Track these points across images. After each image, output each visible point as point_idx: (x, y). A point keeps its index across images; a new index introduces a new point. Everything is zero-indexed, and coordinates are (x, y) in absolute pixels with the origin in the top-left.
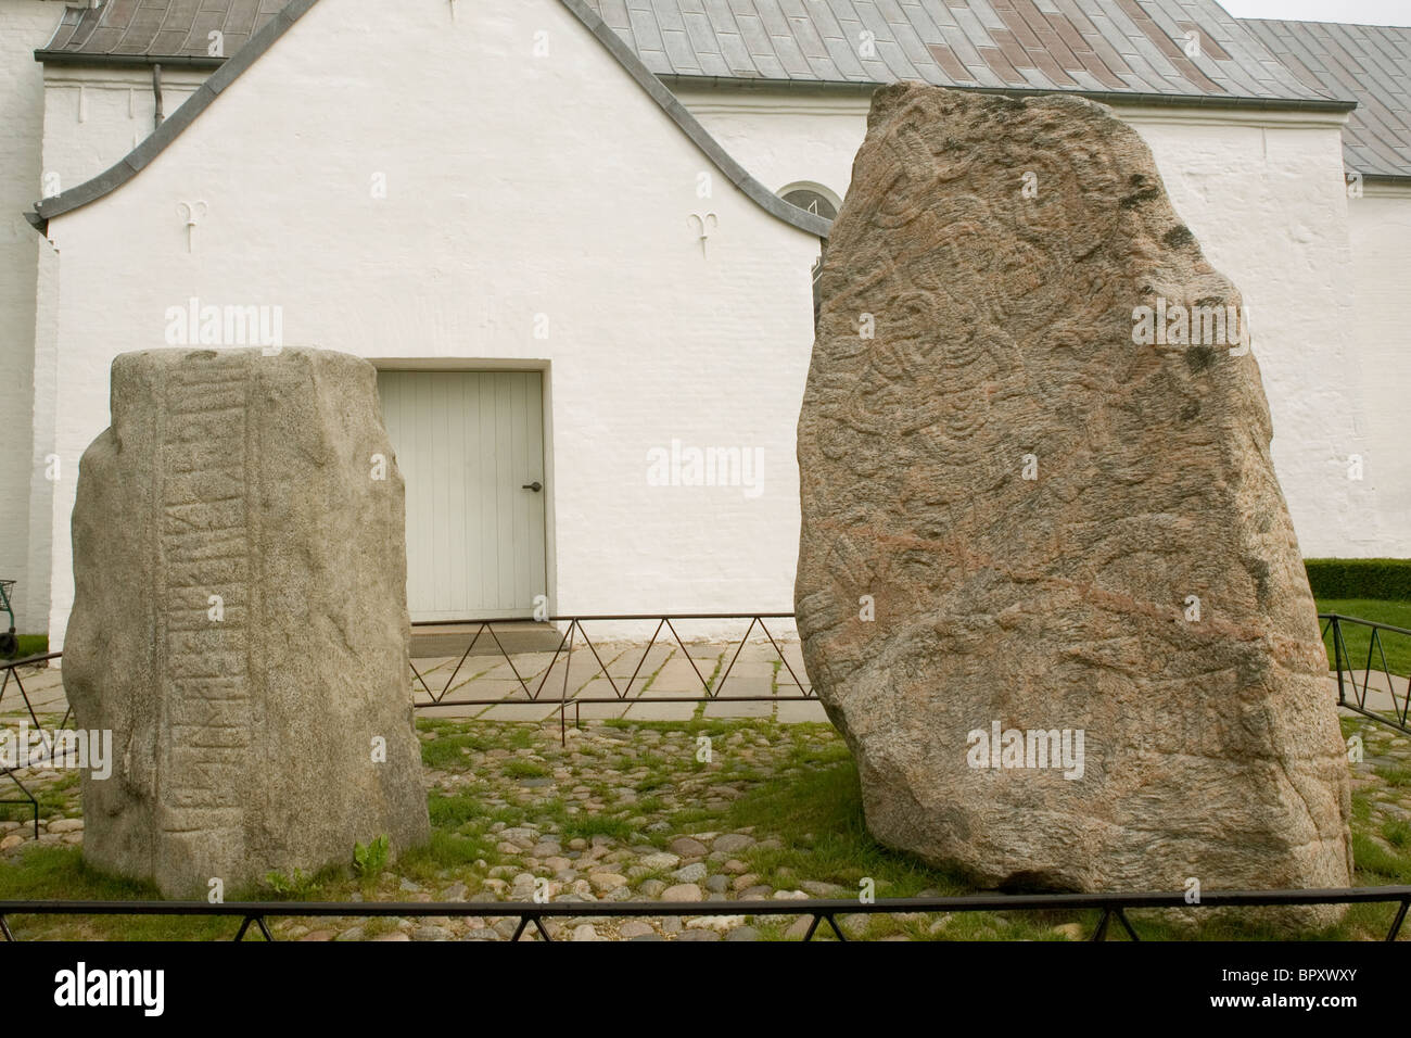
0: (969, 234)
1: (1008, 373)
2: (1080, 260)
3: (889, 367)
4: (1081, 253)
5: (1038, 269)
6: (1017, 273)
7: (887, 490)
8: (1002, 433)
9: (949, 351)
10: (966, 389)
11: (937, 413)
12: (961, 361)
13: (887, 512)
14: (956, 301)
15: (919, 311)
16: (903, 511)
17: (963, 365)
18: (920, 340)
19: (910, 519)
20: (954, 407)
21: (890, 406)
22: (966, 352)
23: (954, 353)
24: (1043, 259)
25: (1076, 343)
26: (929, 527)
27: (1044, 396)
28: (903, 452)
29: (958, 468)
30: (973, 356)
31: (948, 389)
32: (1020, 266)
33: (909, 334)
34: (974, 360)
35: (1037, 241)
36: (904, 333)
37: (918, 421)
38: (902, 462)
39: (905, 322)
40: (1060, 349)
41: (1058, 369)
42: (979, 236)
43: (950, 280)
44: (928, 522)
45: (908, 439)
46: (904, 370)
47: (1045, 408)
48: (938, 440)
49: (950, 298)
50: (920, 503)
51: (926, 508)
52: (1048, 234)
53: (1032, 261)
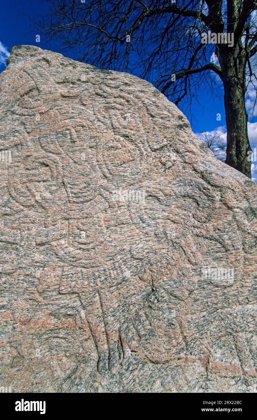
0: (83, 126)
1: (116, 209)
2: (155, 150)
3: (25, 199)
4: (156, 147)
5: (130, 152)
6: (115, 152)
7: (25, 284)
8: (118, 248)
9: (72, 193)
10: (86, 218)
11: (64, 232)
12: (82, 200)
13: (26, 300)
14: (75, 162)
15: (47, 166)
16: (40, 299)
17: (82, 202)
18: (49, 183)
19: (46, 305)
20: (78, 229)
21: (26, 225)
22: (85, 194)
23: (75, 194)
24: (133, 147)
25: (161, 195)
26: (63, 311)
27: (144, 225)
28: (38, 257)
29: (84, 270)
30: (91, 197)
31: (73, 217)
32: (117, 148)
33: (40, 179)
34: (91, 200)
35: (128, 137)
36: (36, 178)
37: (50, 237)
38: (38, 264)
39: (37, 172)
40: (150, 198)
41: (151, 209)
42: (90, 128)
43: (70, 150)
44: (62, 307)
45: (42, 248)
46: (37, 201)
47: (147, 233)
48: (66, 250)
49: (71, 161)
50: (54, 293)
51: (60, 296)
52: (134, 135)
53: (125, 147)
